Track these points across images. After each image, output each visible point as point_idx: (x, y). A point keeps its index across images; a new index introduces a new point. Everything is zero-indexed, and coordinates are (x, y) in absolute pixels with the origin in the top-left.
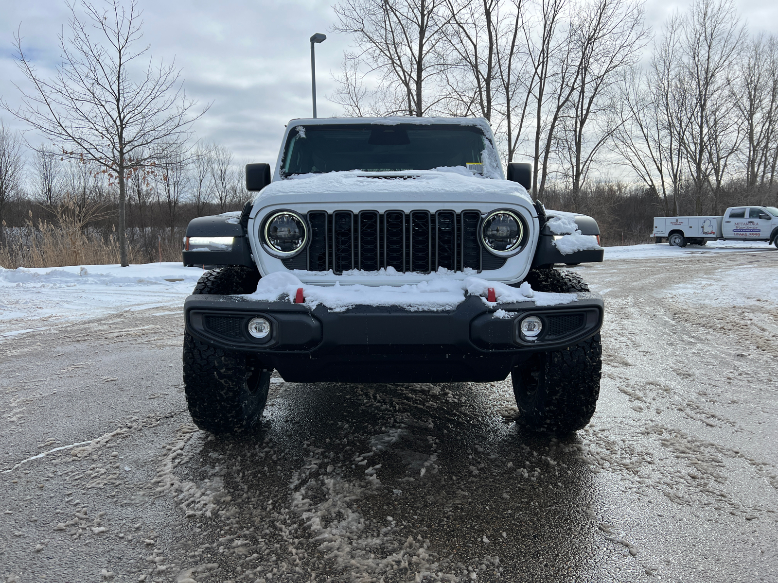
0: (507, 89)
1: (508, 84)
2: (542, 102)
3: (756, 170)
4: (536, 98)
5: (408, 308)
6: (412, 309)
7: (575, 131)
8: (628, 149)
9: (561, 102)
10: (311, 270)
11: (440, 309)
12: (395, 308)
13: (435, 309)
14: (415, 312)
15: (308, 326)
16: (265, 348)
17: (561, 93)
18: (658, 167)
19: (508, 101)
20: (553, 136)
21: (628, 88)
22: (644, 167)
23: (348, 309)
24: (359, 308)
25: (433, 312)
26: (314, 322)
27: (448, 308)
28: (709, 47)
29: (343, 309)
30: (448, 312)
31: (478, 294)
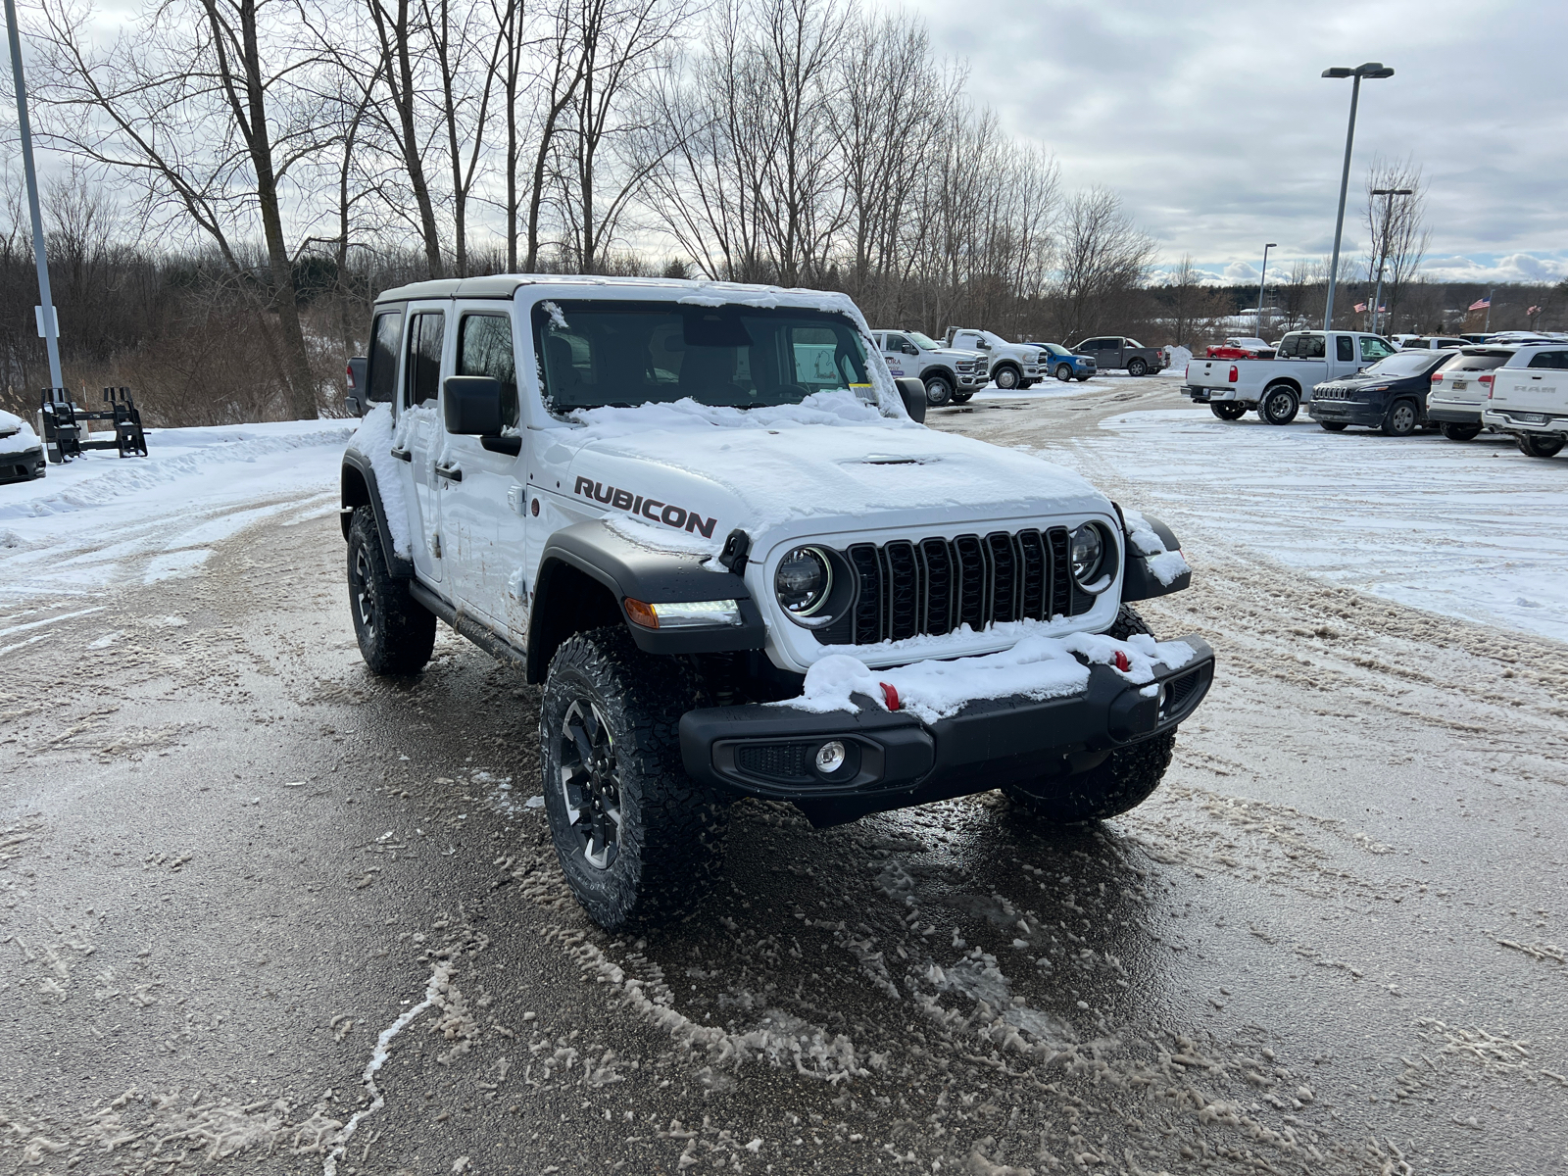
0: (442, 51)
1: (444, 43)
2: (516, 94)
3: (866, 253)
4: (504, 81)
5: (1033, 696)
6: (1040, 697)
7: (581, 159)
8: (668, 201)
9: (559, 98)
10: (858, 643)
11: (1071, 691)
12: (1018, 699)
13: (1065, 693)
14: (1044, 701)
15: (922, 745)
16: (854, 788)
17: (556, 80)
18: (722, 242)
19: (447, 80)
20: (545, 168)
21: (662, 78)
22: (699, 239)
23: (960, 709)
24: (974, 705)
25: (1063, 697)
26: (927, 739)
27: (1079, 689)
28: (800, 22)
29: (954, 711)
30: (1080, 694)
31: (1106, 662)
